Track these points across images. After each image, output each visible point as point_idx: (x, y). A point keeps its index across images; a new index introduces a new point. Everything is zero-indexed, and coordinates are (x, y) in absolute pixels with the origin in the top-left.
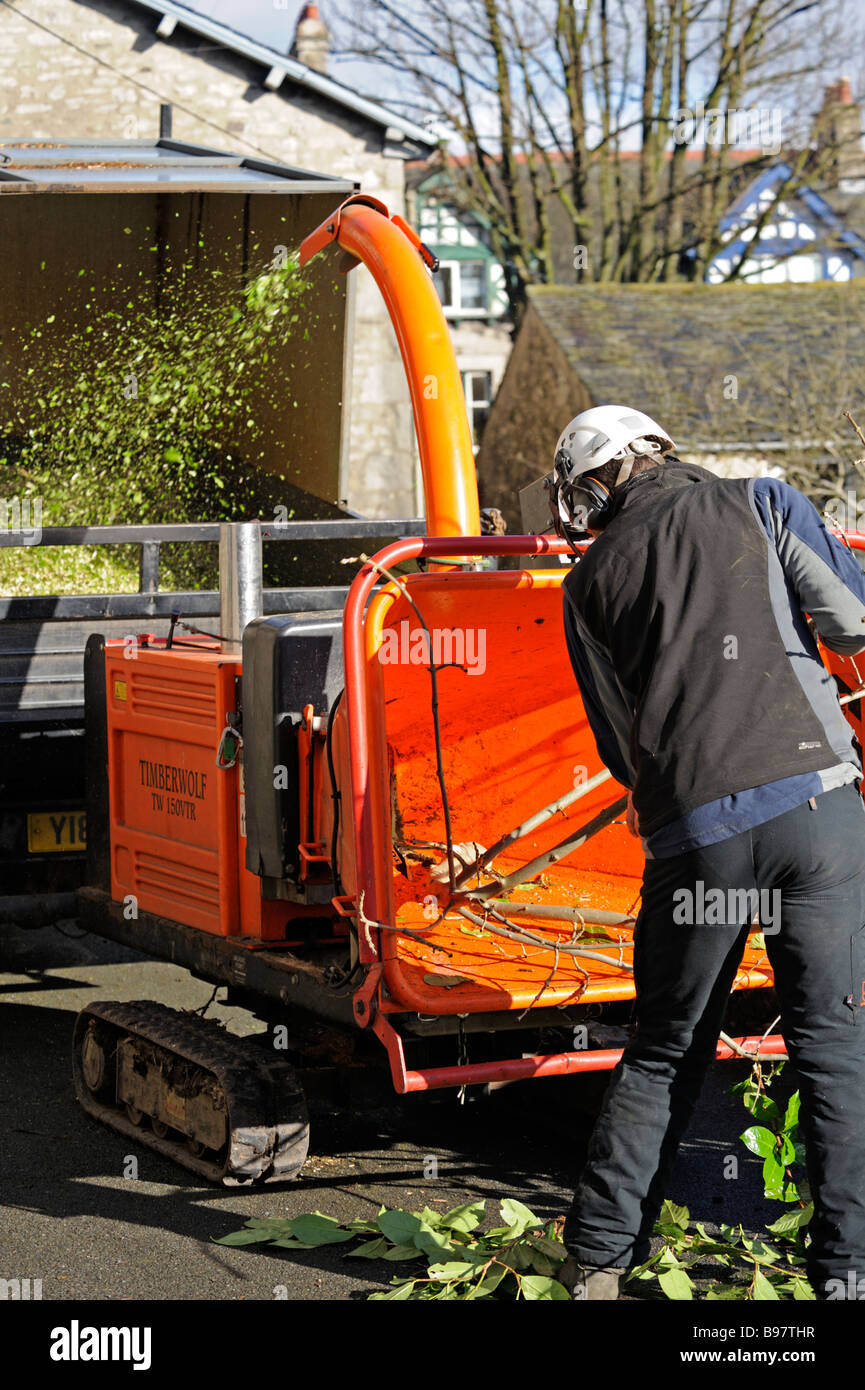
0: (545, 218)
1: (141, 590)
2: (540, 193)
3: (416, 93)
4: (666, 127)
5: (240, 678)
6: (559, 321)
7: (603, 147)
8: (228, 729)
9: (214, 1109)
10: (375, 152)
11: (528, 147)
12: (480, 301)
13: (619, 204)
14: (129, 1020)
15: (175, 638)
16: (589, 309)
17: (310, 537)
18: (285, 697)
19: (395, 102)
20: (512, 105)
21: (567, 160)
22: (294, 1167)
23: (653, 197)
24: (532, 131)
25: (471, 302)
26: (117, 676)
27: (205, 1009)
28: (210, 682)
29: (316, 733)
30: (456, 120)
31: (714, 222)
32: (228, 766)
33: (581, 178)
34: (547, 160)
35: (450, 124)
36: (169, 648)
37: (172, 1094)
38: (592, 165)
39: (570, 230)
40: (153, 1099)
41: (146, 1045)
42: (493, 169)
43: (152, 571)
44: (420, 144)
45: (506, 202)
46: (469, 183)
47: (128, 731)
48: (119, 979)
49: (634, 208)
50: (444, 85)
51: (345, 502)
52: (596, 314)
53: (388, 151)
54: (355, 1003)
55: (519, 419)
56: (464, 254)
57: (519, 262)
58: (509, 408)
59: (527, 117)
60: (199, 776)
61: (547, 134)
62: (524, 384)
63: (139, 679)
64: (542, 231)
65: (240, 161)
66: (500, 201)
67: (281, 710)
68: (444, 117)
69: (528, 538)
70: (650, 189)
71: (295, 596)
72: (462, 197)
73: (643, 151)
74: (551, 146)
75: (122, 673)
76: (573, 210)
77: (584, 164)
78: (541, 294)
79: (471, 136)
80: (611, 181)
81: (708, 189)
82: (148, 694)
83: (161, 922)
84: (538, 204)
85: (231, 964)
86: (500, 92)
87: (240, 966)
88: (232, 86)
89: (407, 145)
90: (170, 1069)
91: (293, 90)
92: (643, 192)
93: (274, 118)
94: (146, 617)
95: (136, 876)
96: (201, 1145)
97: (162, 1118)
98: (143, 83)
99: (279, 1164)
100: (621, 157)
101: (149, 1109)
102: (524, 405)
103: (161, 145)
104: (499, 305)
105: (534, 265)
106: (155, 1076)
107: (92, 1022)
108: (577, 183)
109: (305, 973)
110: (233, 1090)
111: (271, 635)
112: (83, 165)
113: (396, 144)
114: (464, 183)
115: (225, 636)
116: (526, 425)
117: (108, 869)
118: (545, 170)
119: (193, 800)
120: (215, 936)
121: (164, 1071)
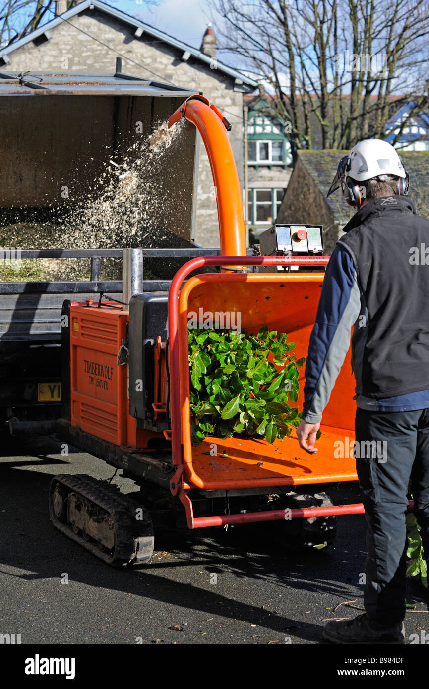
0: (309, 122)
1: (91, 280)
2: (307, 112)
3: (254, 67)
4: (362, 84)
5: (128, 322)
6: (311, 166)
7: (335, 92)
8: (123, 346)
9: (109, 529)
10: (230, 89)
11: (302, 91)
12: (281, 158)
13: (341, 117)
14: (73, 484)
15: (102, 302)
16: (325, 160)
17: (172, 256)
18: (148, 332)
19: (244, 71)
20: (295, 72)
21: (319, 97)
22: (147, 558)
23: (356, 114)
24: (304, 85)
25: (277, 158)
26: (75, 320)
27: (111, 479)
28: (114, 324)
29: (162, 350)
30: (270, 79)
31: (382, 126)
32: (122, 364)
33: (325, 105)
34: (310, 97)
35: (268, 81)
36: (99, 307)
37: (91, 521)
38: (329, 99)
39: (320, 127)
40: (83, 522)
41: (80, 497)
42: (287, 101)
43: (97, 271)
44: (250, 86)
45: (292, 116)
46: (276, 106)
47: (79, 346)
48: (83, 461)
49: (348, 118)
50: (266, 64)
51: (194, 240)
52: (327, 163)
53: (236, 89)
54: (171, 483)
55: (293, 208)
56: (274, 138)
57: (297, 141)
58: (289, 203)
59: (302, 78)
60: (110, 369)
61: (311, 86)
62: (295, 193)
63: (84, 321)
64: (307, 128)
65: (150, 82)
66: (289, 115)
67: (146, 338)
68: (265, 78)
69: (260, 258)
70: (355, 110)
71: (164, 284)
72: (273, 112)
73: (352, 93)
74: (312, 91)
75: (77, 318)
76: (321, 119)
77: (326, 99)
78: (303, 154)
79: (277, 85)
80: (338, 107)
81: (380, 111)
82: (89, 329)
83: (92, 437)
84: (306, 116)
85: (122, 459)
86: (290, 67)
87: (126, 460)
88: (168, 59)
89: (244, 86)
90: (90, 509)
91: (194, 61)
92: (352, 112)
93: (185, 74)
94: (93, 292)
95: (81, 415)
96: (104, 546)
97: (87, 532)
98: (128, 57)
99: (138, 557)
100: (342, 96)
101: (81, 527)
102: (295, 202)
103: (116, 76)
104: (289, 161)
105: (304, 143)
106: (84, 511)
107: (57, 484)
108: (323, 106)
109: (154, 465)
110: (117, 521)
111: (142, 302)
112: (77, 83)
113: (239, 86)
114: (274, 106)
115: (124, 302)
116: (296, 210)
117: (70, 410)
118: (309, 101)
119: (107, 380)
120: (115, 445)
121: (88, 511)
